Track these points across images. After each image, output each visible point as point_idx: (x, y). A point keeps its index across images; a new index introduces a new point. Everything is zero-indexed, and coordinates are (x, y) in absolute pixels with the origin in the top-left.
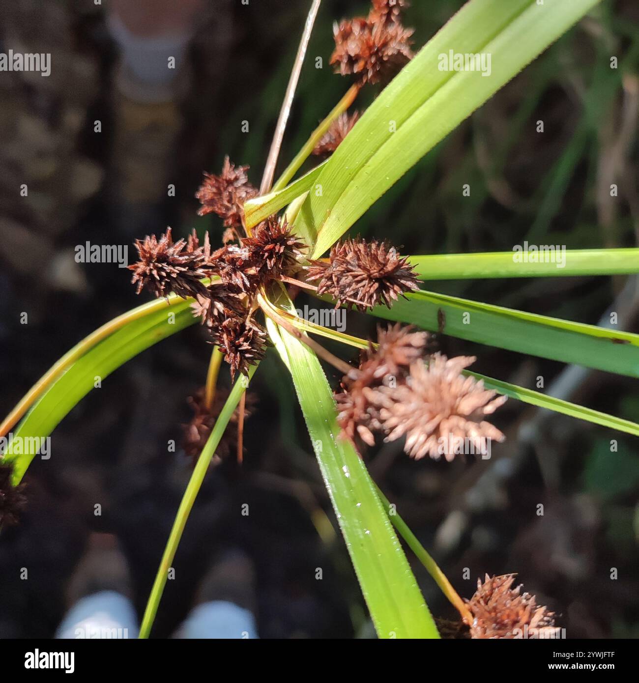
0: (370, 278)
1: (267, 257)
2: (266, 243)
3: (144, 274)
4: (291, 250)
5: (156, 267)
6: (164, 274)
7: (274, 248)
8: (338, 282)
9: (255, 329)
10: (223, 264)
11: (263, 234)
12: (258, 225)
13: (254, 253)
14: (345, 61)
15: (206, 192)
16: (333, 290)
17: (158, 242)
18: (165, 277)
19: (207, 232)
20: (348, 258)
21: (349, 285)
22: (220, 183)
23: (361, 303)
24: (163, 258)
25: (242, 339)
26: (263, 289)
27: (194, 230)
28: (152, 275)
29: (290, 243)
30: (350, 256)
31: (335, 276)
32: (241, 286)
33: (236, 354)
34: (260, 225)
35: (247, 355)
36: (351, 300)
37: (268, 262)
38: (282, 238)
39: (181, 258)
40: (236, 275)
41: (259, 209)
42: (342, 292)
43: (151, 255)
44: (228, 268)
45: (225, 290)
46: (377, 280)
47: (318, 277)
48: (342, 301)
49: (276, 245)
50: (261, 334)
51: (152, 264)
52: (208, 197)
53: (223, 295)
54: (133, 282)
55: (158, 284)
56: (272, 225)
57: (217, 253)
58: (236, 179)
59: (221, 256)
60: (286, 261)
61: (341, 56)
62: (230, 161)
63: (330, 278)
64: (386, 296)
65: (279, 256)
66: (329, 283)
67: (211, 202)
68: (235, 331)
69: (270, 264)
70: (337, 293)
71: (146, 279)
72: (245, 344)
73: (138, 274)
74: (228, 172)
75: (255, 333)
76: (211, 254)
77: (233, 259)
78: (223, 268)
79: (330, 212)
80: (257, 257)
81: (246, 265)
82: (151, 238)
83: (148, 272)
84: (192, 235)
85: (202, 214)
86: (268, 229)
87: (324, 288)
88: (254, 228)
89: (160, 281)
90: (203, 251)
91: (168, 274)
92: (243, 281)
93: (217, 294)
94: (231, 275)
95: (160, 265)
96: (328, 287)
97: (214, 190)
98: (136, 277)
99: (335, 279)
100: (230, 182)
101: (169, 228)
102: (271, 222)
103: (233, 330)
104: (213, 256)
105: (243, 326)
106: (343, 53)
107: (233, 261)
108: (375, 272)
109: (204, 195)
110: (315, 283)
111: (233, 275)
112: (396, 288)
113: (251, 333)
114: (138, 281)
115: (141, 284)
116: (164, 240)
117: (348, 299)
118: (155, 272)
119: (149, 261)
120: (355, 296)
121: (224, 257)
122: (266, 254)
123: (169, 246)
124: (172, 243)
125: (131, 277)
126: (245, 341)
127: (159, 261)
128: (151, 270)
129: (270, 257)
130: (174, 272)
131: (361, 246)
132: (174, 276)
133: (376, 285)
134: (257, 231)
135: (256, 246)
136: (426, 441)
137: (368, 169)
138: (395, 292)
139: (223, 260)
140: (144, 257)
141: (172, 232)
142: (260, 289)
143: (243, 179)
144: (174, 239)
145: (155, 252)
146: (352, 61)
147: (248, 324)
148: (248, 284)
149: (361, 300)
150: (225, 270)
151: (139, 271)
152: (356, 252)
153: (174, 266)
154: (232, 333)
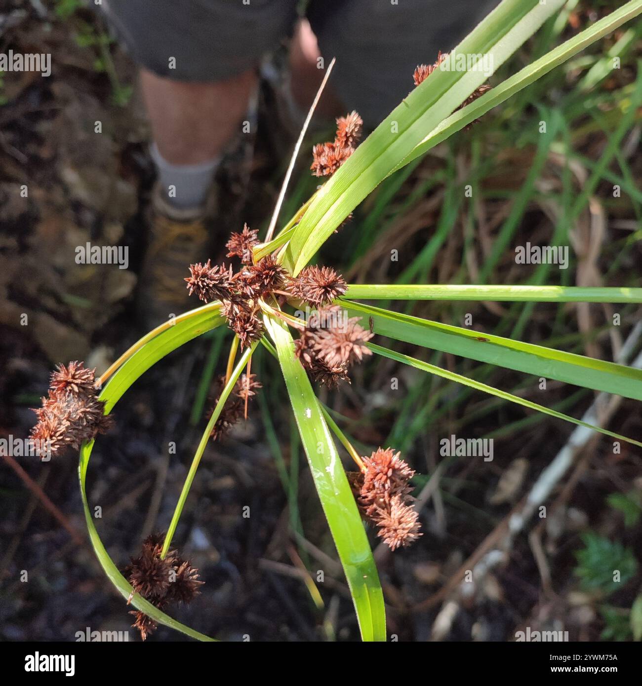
0: (320, 287)
1: (264, 278)
2: (264, 270)
3: (194, 284)
4: (279, 274)
5: (201, 280)
6: (205, 284)
7: (269, 273)
8: (303, 289)
9: (256, 320)
10: (239, 282)
11: (263, 265)
12: (261, 259)
13: (257, 275)
14: (318, 168)
15: (231, 244)
16: (300, 294)
17: (202, 267)
18: (205, 286)
19: (231, 264)
20: (309, 277)
21: (309, 291)
22: (240, 238)
23: (315, 300)
24: (205, 275)
25: (248, 325)
26: (262, 297)
27: (224, 263)
28: (198, 285)
29: (278, 270)
30: (311, 276)
31: (301, 286)
32: (249, 294)
33: (244, 333)
34: (262, 260)
35: (251, 335)
36: (310, 299)
37: (265, 281)
38: (273, 268)
39: (215, 276)
40: (246, 287)
41: (261, 250)
42: (305, 295)
43: (198, 273)
44: (242, 284)
45: (240, 297)
46: (324, 287)
47: (292, 287)
48: (305, 300)
49: (270, 271)
50: (260, 322)
51: (198, 278)
52: (233, 246)
53: (238, 300)
54: (188, 287)
55: (201, 290)
56: (268, 259)
57: (236, 275)
58: (250, 237)
59: (238, 277)
60: (276, 280)
61: (317, 165)
62: (247, 226)
63: (298, 287)
64: (329, 297)
65: (272, 277)
66: (298, 290)
67: (235, 249)
68: (244, 320)
69: (266, 282)
70: (302, 295)
71: (195, 287)
72: (250, 327)
73: (191, 283)
74: (246, 231)
75: (256, 322)
76: (233, 276)
77: (245, 279)
78: (239, 284)
79: (301, 252)
80: (259, 277)
81: (252, 282)
82: (198, 264)
83: (196, 283)
84: (222, 266)
85: (229, 257)
86: (266, 262)
87: (295, 293)
88: (258, 262)
89: (203, 289)
90: (228, 273)
91: (208, 285)
92: (250, 291)
93: (235, 299)
94: (243, 288)
95: (203, 279)
96: (297, 292)
97: (237, 242)
98: (189, 285)
99: (301, 287)
100: (246, 238)
101: (209, 260)
102: (267, 258)
103: (243, 320)
104: (234, 277)
105: (249, 318)
106: (318, 163)
107: (245, 280)
108: (322, 283)
109: (231, 246)
110: (289, 291)
111: (245, 288)
112: (333, 291)
113: (254, 321)
114: (190, 287)
115: (191, 289)
116: (206, 266)
117: (308, 299)
118: (200, 283)
119: (197, 276)
120: (312, 297)
121: (240, 278)
122: (264, 276)
123: (209, 269)
124: (210, 268)
125: (187, 285)
126: (250, 326)
127: (202, 277)
128: (198, 282)
129: (266, 278)
130: (211, 284)
131: (316, 270)
132: (211, 286)
133: (323, 290)
134: (260, 264)
135: (259, 271)
136: (335, 356)
137: (318, 226)
138: (333, 294)
139: (239, 280)
140: (194, 274)
141: (211, 262)
142: (260, 297)
143: (254, 237)
144: (212, 266)
145: (200, 272)
146: (323, 168)
147: (252, 317)
148: (253, 293)
149: (315, 299)
150: (240, 285)
151: (191, 282)
152: (313, 273)
153: (211, 280)
154: (243, 321)
